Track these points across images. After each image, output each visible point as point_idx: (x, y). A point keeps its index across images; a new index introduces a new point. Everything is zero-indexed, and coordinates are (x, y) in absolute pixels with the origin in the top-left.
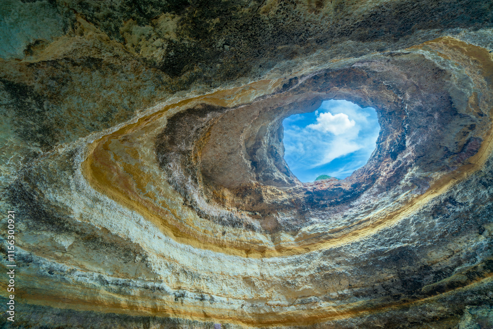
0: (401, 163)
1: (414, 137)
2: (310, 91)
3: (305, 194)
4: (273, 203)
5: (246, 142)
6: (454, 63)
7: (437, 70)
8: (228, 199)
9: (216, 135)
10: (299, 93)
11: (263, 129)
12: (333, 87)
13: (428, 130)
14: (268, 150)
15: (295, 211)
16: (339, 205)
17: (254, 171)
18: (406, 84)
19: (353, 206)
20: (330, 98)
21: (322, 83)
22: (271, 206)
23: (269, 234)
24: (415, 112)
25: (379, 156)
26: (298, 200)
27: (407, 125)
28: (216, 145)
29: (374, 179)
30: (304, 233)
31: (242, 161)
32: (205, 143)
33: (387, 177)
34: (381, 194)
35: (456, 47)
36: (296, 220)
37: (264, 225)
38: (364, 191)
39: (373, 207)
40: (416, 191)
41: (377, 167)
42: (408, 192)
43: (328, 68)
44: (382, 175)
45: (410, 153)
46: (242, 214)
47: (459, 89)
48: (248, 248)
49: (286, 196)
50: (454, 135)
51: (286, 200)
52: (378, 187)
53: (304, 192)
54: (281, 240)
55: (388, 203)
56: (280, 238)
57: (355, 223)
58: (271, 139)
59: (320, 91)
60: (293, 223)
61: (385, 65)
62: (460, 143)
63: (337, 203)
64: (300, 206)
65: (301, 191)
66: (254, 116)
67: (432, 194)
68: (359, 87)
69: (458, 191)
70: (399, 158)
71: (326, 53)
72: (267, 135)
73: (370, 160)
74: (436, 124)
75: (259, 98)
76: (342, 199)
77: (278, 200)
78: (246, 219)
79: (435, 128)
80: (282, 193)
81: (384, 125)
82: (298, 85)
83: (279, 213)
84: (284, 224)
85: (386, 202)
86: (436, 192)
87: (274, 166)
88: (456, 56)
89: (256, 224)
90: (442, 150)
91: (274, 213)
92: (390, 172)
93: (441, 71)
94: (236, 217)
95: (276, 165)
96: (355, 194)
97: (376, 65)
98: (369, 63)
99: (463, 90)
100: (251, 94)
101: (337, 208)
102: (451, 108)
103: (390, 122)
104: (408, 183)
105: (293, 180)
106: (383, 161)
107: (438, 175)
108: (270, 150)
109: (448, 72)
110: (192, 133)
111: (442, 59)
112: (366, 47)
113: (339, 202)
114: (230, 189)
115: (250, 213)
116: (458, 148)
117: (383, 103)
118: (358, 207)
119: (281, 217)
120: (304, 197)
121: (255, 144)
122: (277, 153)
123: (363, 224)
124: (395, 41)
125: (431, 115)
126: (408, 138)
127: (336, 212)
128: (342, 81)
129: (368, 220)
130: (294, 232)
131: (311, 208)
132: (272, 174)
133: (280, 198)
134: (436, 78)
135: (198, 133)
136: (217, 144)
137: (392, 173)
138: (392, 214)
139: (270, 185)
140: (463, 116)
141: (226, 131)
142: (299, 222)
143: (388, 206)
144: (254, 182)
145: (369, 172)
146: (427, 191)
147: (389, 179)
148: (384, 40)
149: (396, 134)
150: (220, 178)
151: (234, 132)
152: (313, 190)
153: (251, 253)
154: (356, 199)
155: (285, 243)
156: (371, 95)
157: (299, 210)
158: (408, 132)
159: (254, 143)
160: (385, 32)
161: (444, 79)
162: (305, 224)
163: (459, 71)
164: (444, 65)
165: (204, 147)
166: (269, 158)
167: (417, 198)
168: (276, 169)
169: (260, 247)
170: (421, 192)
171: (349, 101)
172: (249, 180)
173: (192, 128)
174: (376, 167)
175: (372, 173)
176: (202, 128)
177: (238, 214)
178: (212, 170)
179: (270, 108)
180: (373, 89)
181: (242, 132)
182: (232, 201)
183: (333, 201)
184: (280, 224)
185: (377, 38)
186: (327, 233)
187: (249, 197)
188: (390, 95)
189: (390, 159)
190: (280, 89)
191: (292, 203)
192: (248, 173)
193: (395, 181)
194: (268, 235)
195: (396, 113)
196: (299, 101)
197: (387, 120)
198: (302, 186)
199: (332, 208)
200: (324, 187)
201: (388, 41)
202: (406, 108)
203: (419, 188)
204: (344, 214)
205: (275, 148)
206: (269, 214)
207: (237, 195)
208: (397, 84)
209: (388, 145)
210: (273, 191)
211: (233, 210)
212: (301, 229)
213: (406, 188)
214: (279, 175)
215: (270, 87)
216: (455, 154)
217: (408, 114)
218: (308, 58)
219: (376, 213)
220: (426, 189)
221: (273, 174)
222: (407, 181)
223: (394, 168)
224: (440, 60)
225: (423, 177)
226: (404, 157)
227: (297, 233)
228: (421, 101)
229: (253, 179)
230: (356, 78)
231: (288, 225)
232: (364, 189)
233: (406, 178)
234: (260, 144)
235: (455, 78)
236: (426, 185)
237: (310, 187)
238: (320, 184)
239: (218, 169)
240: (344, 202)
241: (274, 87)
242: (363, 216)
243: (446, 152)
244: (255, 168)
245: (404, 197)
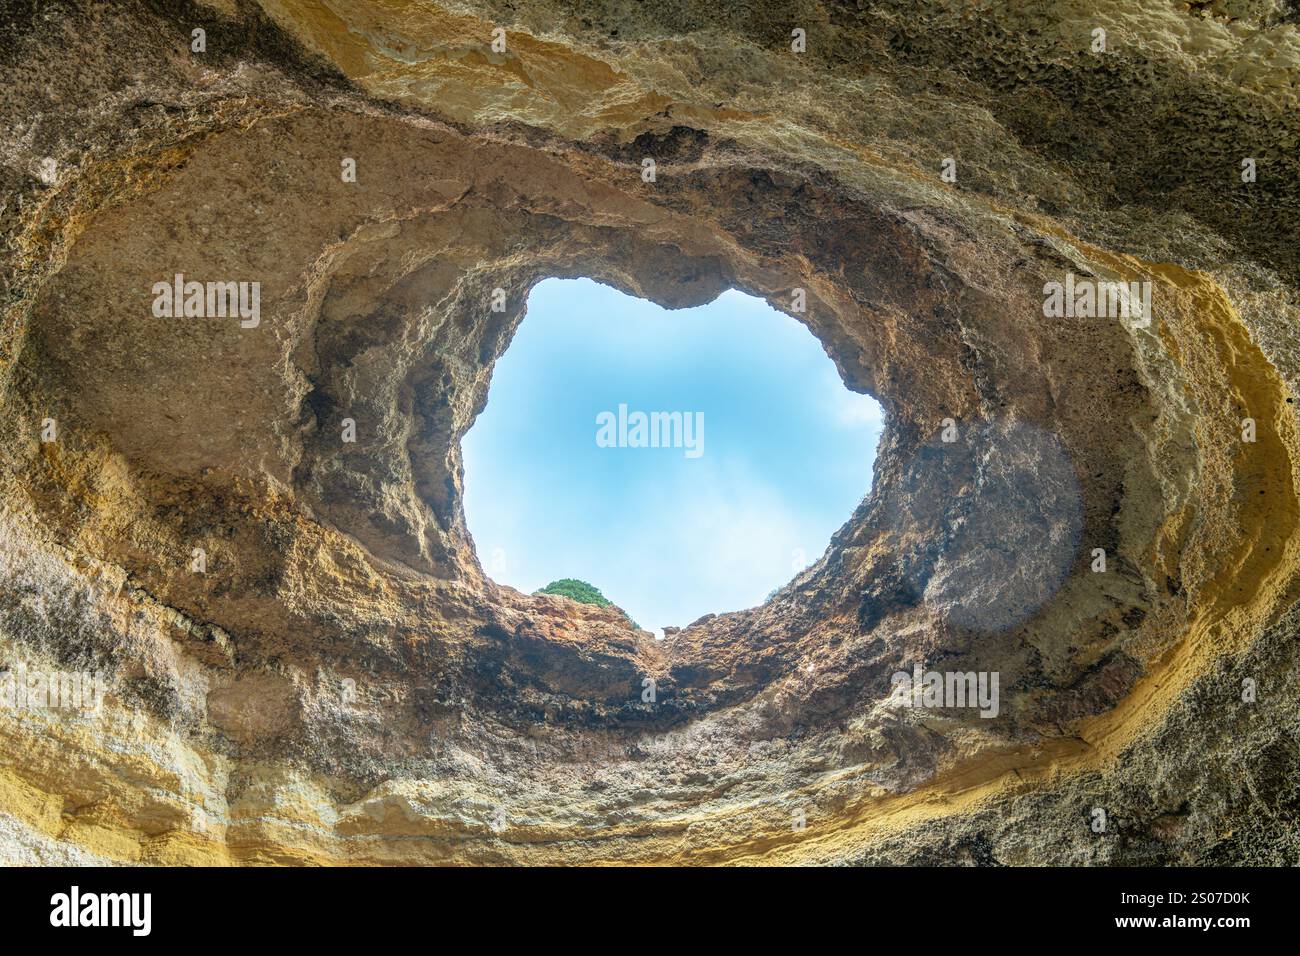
0: (880, 650)
1: (963, 575)
2: (712, 221)
3: (478, 632)
4: (318, 619)
5: (336, 287)
6: (1183, 383)
7: (1129, 378)
8: (105, 510)
9: (209, 184)
10: (668, 205)
11: (441, 270)
12: (796, 251)
13: (1012, 567)
14: (411, 374)
15: (399, 693)
16: (593, 730)
17: (303, 436)
18: (1024, 375)
19: (645, 756)
20: (761, 288)
21: (770, 215)
22: (303, 628)
23: (230, 757)
24: (1005, 488)
25: (821, 595)
26: (435, 645)
27: (960, 520)
28: (184, 231)
29: (765, 673)
30: (396, 804)
31: (270, 364)
32: (138, 189)
33: (815, 686)
34: (763, 743)
35: (1218, 333)
36: (386, 735)
37: (223, 706)
38: (714, 708)
39: (718, 784)
40: (886, 774)
41: (795, 633)
42: (860, 768)
43: (832, 168)
44: (800, 668)
45: (926, 626)
46: (140, 615)
47: (1156, 473)
48: (88, 795)
49: (389, 610)
50: (1076, 621)
51: (381, 628)
52: (765, 713)
53: (477, 623)
54: (272, 803)
55: (774, 789)
56: (271, 792)
57: (622, 828)
58: (453, 331)
59: (746, 241)
60: (363, 742)
61: (1002, 272)
62: (1082, 656)
63: (590, 721)
64: (433, 676)
65: (465, 614)
66: (435, 196)
67: (931, 802)
68: (881, 303)
69: (1012, 820)
70: (882, 631)
71: (892, 105)
72: (443, 307)
73: (785, 596)
74: (1046, 559)
75: (516, 127)
76: (616, 710)
77: (347, 615)
78: (151, 646)
79: (1037, 570)
80: (378, 589)
81: (889, 485)
82: (690, 168)
83: (322, 675)
84: (323, 732)
85: (771, 781)
86: (945, 801)
87: (404, 456)
88: (1201, 361)
89: (187, 684)
90: (1023, 657)
91: (299, 666)
92: (833, 670)
93: (1139, 388)
94: (103, 616)
95: (412, 455)
96: (673, 710)
97: (973, 256)
98: (961, 236)
99: (1165, 481)
100: (495, 90)
101: (579, 740)
102: (1108, 524)
103: (912, 486)
104: (874, 732)
105: (453, 552)
106: (825, 619)
107: (976, 741)
108: (419, 377)
109: (1155, 401)
110: (106, 107)
111: (1162, 352)
112: (1017, 167)
113: (599, 719)
114: (138, 465)
115: (184, 625)
116: (1069, 671)
117: (924, 404)
118: (661, 765)
119: (323, 693)
120: (466, 645)
121: (370, 318)
122: (444, 402)
123: (650, 841)
124: (1111, 203)
125: (1043, 522)
126: (943, 568)
127: (568, 758)
128: (838, 249)
129: (679, 830)
130: (352, 787)
131: (476, 703)
132: (378, 486)
133: (361, 609)
134: (1114, 404)
135: (136, 123)
136: (192, 226)
137: (837, 677)
138: (773, 836)
139: (345, 532)
140: (1125, 568)
141: (269, 193)
142: (396, 745)
143: (772, 798)
144: (274, 487)
145: (760, 640)
146: (922, 787)
147: (819, 697)
148: (1080, 179)
149: (912, 536)
150: (114, 396)
151: (302, 215)
152: (519, 629)
153: (90, 823)
154: (666, 731)
155: (285, 823)
156: (901, 353)
157: (417, 694)
158: (953, 551)
159: (369, 310)
160: (1100, 153)
161: (1132, 420)
162: (416, 765)
163: (1184, 417)
164: (1155, 372)
165: (119, 205)
166: (401, 408)
167: (880, 801)
168: (405, 473)
169: (151, 807)
170: (902, 785)
171: (818, 336)
172: (254, 467)
173: (119, 84)
174: (792, 629)
175: (770, 651)
176: (172, 110)
177: (117, 609)
178: (94, 338)
179: (523, 198)
180: (919, 337)
181: (343, 235)
182: (119, 532)
183: (576, 704)
184: (303, 727)
185: (1070, 159)
186: (494, 835)
187: (214, 545)
188: (960, 386)
189: (853, 620)
190: (622, 143)
191: (405, 650)
192: (271, 431)
193: (834, 713)
194: (220, 760)
195: (946, 462)
196: (645, 235)
197: (906, 473)
198: (480, 594)
199: (560, 734)
200: (566, 634)
201: (1090, 189)
202: (987, 458)
203: (899, 766)
204: (597, 778)
205: (447, 380)
206: (274, 660)
207: (162, 512)
208: (1002, 359)
209: (869, 567)
210: (343, 562)
211: (105, 575)
212: (390, 783)
213: (859, 751)
214: (405, 501)
215: (594, 109)
216: (1051, 686)
217: (981, 481)
218: (824, 83)
219: (719, 812)
220: (919, 778)
221: (384, 487)
222: (873, 725)
223: (850, 661)
224: (1156, 350)
225: (930, 732)
226: (900, 633)
227: (365, 794)
228: (1038, 458)
229: (278, 468)
230: (886, 266)
231: (341, 746)
232: (714, 698)
233: (875, 711)
234: (392, 327)
235: (1163, 433)
236: (926, 762)
237: (510, 612)
238: (555, 613)
239: (128, 345)
240: (616, 727)
241: (608, 119)
242: (663, 810)
243: (1032, 669)
244: (313, 422)
245: (839, 785)
